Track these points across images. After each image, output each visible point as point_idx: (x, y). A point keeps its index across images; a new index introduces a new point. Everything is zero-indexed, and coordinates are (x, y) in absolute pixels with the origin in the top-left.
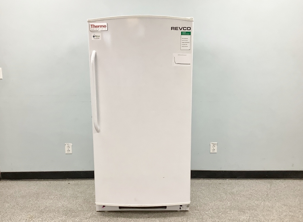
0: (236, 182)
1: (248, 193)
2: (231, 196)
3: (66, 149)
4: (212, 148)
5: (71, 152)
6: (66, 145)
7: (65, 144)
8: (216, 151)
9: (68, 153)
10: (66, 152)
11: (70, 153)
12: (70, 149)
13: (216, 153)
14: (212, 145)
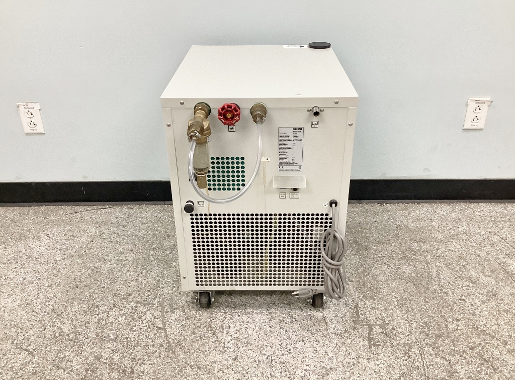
3: (25, 120)
4: (470, 115)
5: (40, 129)
6: (22, 108)
7: (18, 106)
8: (481, 124)
9: (32, 132)
10: (27, 130)
11: (38, 131)
12: (37, 119)
13: (482, 129)
14: (472, 105)
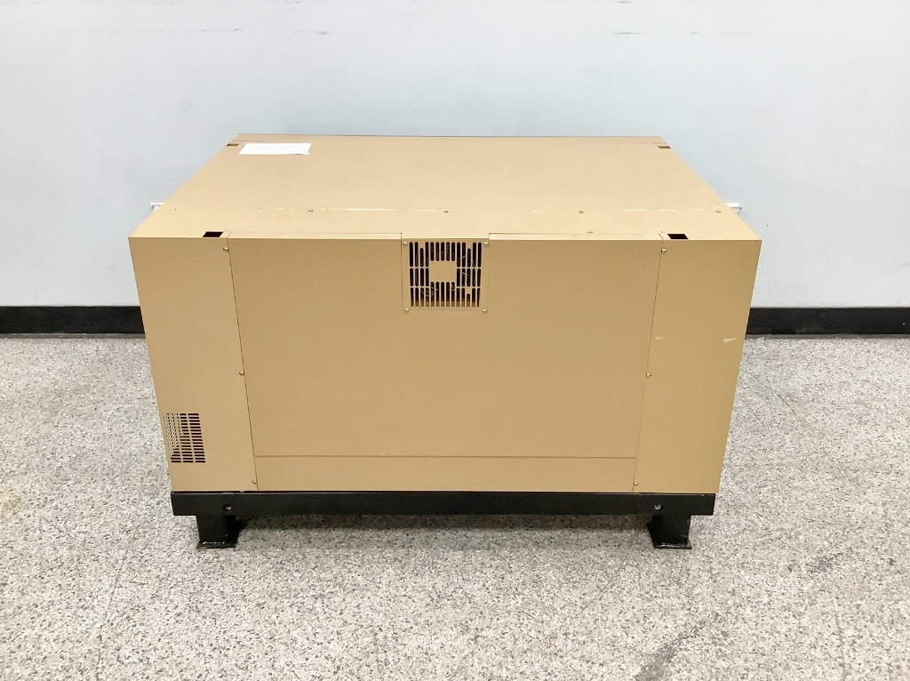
0: (793, 350)
1: (848, 393)
2: (788, 409)
